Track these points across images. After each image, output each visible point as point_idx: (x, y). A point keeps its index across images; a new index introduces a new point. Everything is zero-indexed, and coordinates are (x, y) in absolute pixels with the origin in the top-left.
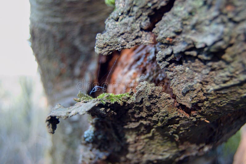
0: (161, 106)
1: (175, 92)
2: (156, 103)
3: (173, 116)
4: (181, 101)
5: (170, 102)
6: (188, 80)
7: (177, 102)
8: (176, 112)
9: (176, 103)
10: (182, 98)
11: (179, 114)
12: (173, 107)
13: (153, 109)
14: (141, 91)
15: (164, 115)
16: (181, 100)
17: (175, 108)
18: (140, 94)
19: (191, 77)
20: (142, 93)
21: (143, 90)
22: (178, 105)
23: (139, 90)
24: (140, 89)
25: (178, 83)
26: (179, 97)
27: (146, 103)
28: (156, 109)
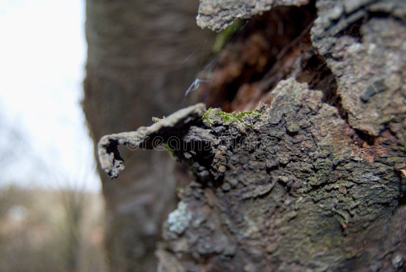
0: (320, 134)
1: (346, 104)
2: (310, 126)
3: (341, 158)
4: (359, 123)
5: (336, 124)
6: (373, 72)
7: (351, 127)
8: (347, 148)
9: (348, 129)
10: (360, 116)
11: (353, 153)
12: (342, 136)
13: (303, 143)
14: (282, 98)
15: (325, 152)
16: (359, 121)
17: (347, 139)
18: (279, 105)
19: (380, 63)
20: (283, 103)
21: (285, 96)
22: (352, 132)
23: (278, 95)
24: (281, 94)
25: (353, 81)
26: (354, 114)
27: (290, 125)
28: (309, 142)
